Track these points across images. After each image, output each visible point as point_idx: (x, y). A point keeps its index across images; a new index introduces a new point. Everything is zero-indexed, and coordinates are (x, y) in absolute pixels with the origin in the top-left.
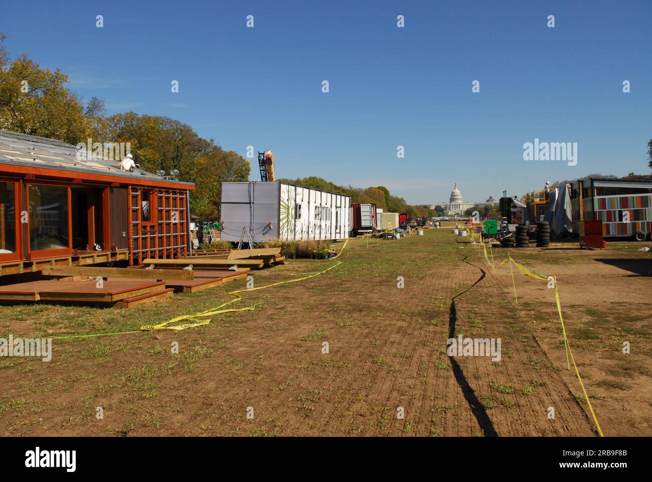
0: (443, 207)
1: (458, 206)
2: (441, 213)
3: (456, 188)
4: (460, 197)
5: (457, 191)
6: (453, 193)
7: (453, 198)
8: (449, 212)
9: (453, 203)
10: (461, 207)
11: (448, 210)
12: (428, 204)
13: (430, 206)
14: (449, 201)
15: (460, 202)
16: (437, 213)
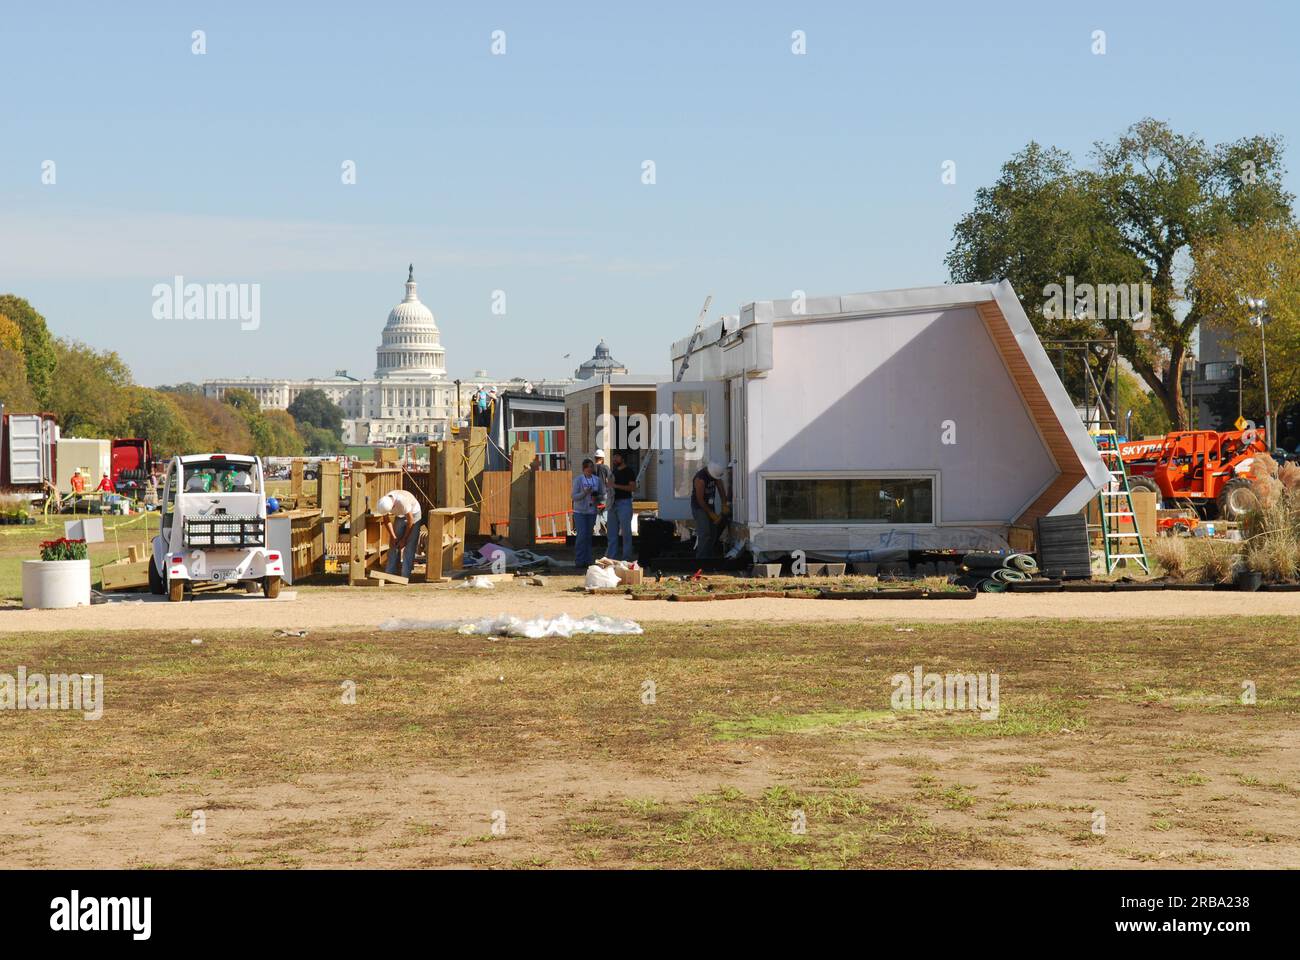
0: (336, 397)
1: (423, 397)
2: (325, 434)
3: (414, 296)
4: (434, 346)
5: (419, 313)
6: (394, 318)
7: (393, 351)
8: (374, 426)
9: (395, 378)
10: (439, 397)
11: (364, 419)
12: (256, 378)
13: (266, 388)
14: (374, 367)
15: (434, 371)
16: (306, 435)
